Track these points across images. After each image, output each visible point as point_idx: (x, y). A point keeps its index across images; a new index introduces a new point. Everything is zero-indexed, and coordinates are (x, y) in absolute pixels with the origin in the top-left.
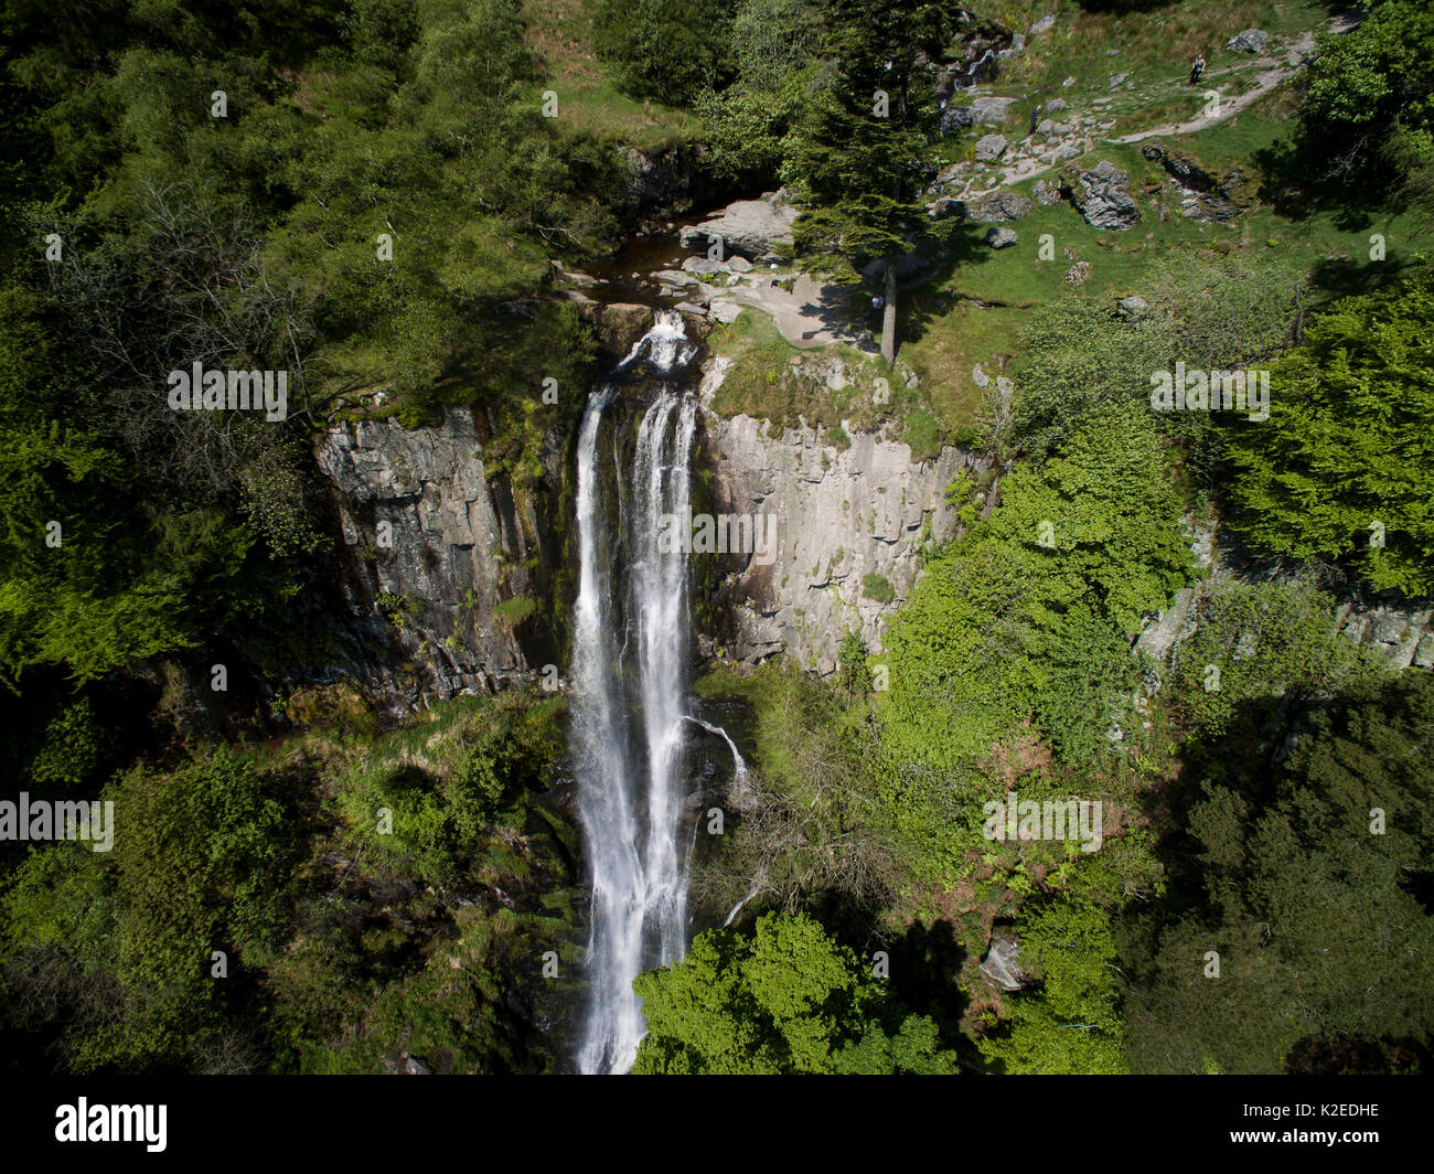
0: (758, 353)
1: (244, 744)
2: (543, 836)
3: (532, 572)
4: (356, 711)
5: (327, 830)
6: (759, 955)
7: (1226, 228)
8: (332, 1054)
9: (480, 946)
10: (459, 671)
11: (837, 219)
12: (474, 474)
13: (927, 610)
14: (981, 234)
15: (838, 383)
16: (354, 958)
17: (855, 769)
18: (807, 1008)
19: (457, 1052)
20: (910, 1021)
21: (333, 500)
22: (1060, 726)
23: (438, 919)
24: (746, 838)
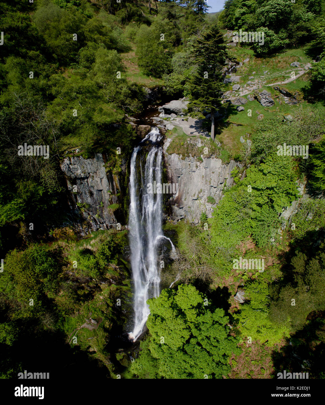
0: (179, 138)
1: (42, 244)
2: (122, 266)
3: (118, 197)
4: (71, 234)
5: (66, 265)
6: (179, 294)
7: (296, 106)
8: (73, 318)
9: (107, 293)
10: (99, 223)
11: (199, 103)
12: (103, 171)
13: (225, 206)
14: (235, 108)
15: (200, 145)
16: (76, 296)
17: (204, 248)
18: (191, 307)
19: (103, 318)
20: (217, 310)
21: (65, 178)
22: (258, 237)
23: (96, 287)
24: (175, 266)
